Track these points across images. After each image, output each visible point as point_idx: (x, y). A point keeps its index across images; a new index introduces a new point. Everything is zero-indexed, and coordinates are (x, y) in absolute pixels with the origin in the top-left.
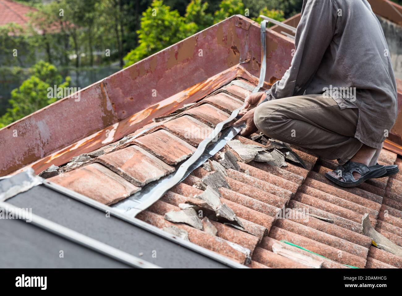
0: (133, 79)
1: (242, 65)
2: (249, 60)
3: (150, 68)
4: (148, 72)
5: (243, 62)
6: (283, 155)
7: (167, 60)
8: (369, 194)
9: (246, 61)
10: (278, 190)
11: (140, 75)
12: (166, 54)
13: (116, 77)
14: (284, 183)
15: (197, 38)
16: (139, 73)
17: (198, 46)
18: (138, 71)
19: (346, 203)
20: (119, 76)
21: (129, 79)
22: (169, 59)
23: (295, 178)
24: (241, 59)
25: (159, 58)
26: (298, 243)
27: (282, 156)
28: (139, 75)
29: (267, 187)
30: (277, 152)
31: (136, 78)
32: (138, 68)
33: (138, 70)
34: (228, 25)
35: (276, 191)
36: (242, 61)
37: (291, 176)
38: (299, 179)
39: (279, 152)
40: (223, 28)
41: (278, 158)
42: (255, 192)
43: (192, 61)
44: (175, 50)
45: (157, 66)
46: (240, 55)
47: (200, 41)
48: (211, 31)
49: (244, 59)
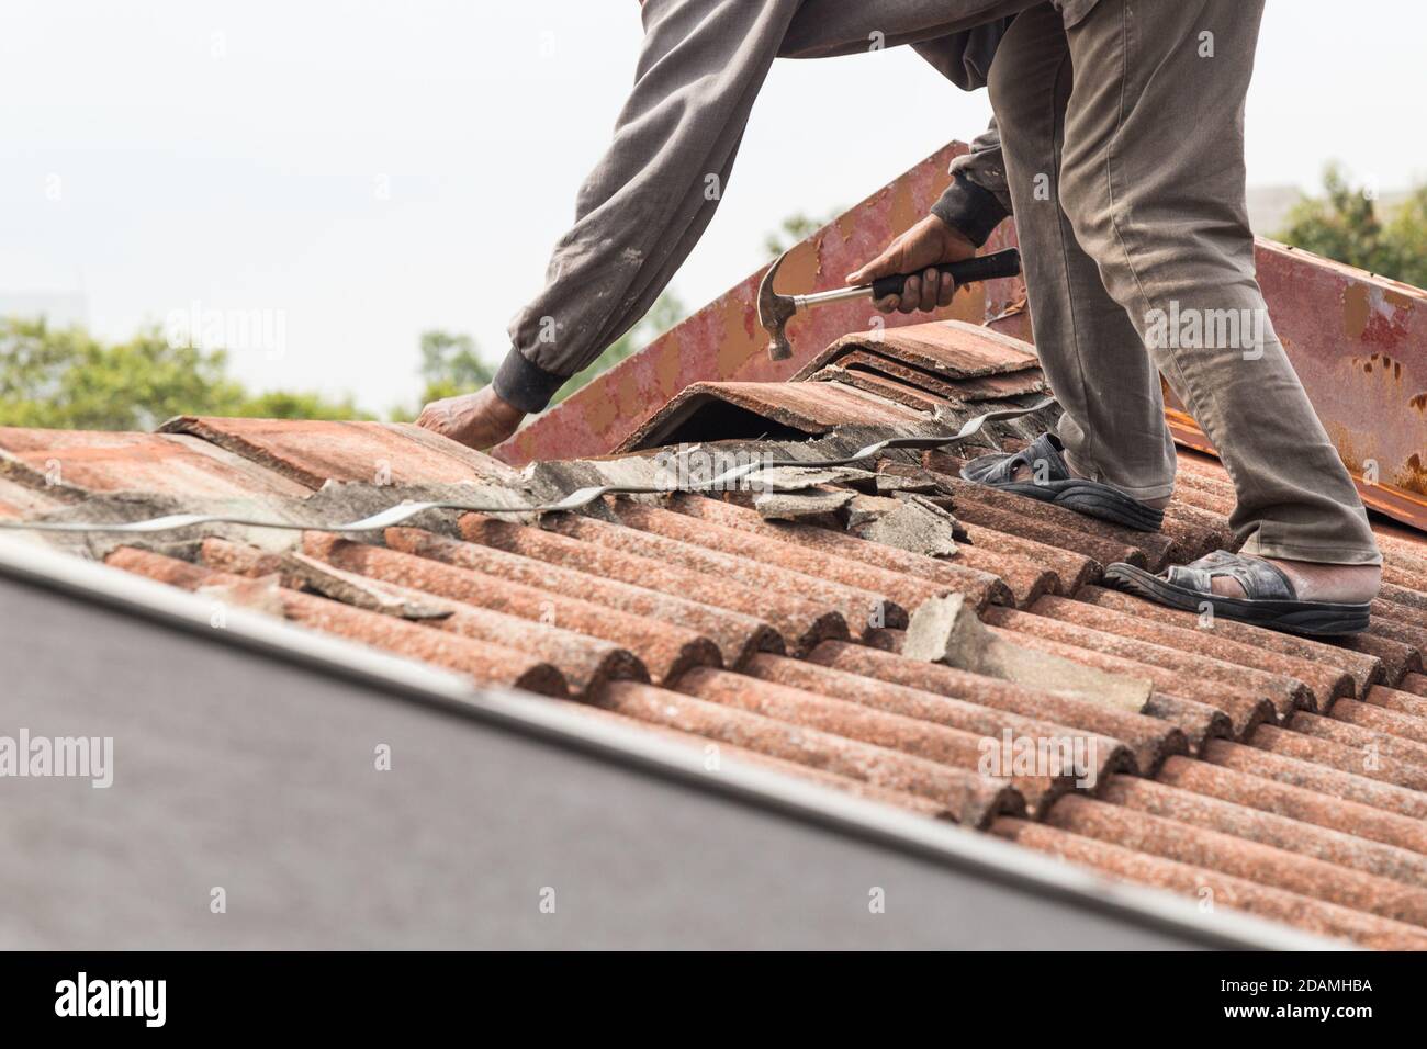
0: (598, 434)
1: (996, 325)
2: (1021, 304)
3: (658, 382)
4: (650, 400)
5: (1000, 317)
6: (946, 517)
7: (715, 344)
8: (1321, 648)
9: (1012, 308)
10: (827, 592)
11: (623, 415)
12: (709, 321)
13: (537, 434)
14: (883, 584)
15: (822, 246)
16: (618, 407)
17: (827, 274)
18: (616, 399)
19: (1167, 655)
20: (546, 429)
21: (583, 434)
22: (722, 338)
23: (958, 579)
24: (989, 304)
25: (687, 340)
26: (786, 714)
27: (941, 519)
28: (618, 416)
29: (784, 584)
30: (920, 507)
31: (608, 429)
32: (614, 387)
33: (614, 396)
34: (929, 181)
35: (820, 594)
36: (994, 310)
37: (944, 573)
38: (975, 581)
39: (928, 508)
40: (915, 194)
41: (924, 526)
42: (699, 585)
43: (809, 336)
44: (742, 301)
45: (681, 373)
46: (984, 289)
47: (832, 255)
48: (868, 212)
49: (1004, 304)
